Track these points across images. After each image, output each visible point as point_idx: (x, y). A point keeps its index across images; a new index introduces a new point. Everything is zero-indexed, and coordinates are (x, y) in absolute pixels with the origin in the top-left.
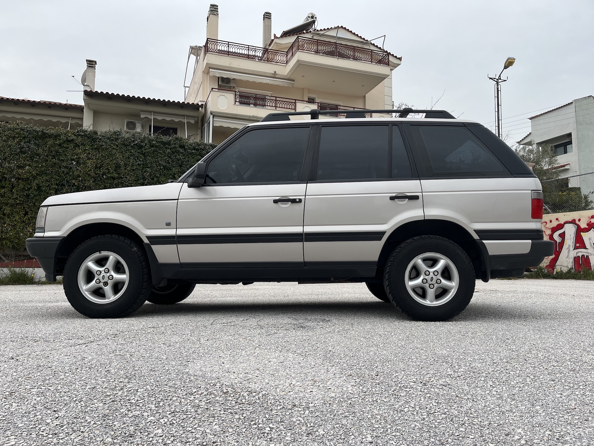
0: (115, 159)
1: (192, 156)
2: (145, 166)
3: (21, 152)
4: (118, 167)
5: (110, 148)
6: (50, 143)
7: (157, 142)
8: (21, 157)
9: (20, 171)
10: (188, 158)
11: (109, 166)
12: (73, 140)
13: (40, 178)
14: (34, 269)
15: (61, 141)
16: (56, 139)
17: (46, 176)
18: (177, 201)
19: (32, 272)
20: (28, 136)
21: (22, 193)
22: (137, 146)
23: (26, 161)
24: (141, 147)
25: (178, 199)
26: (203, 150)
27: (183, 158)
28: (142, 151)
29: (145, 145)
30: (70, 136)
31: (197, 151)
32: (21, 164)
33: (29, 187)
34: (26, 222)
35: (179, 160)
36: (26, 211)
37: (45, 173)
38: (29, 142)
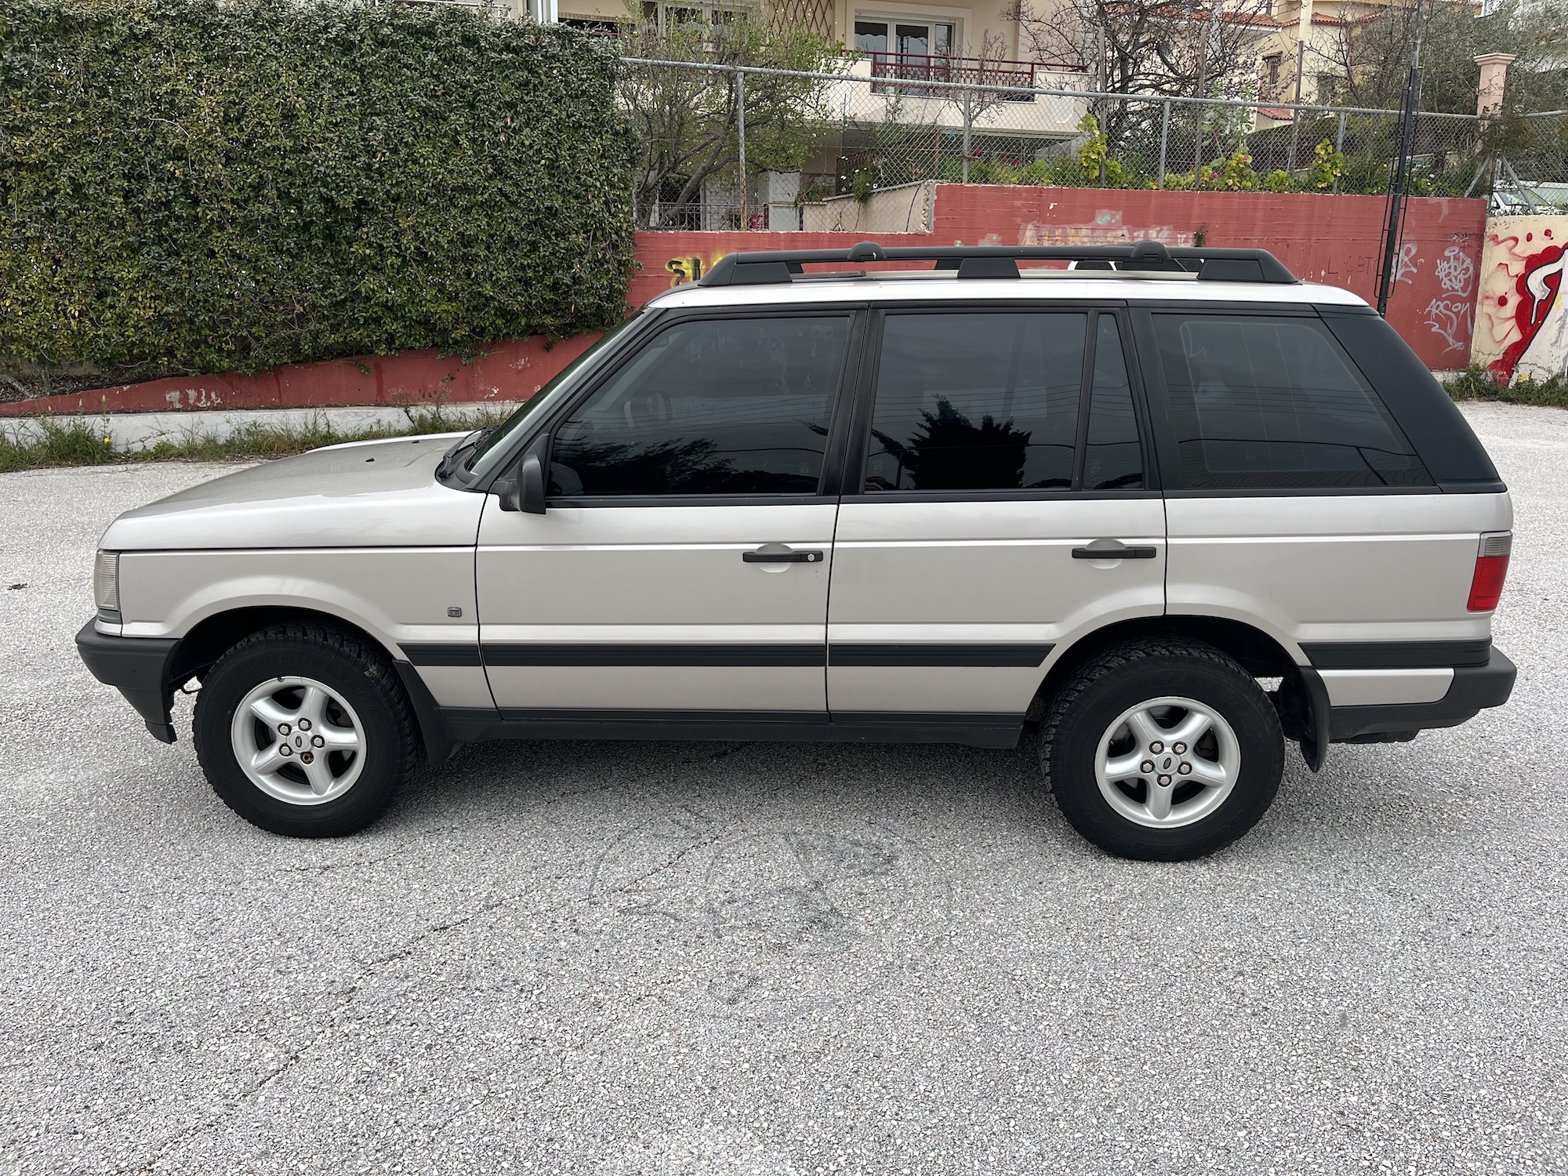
0: (278, 91)
1: (501, 73)
2: (369, 109)
3: (8, 81)
4: (289, 116)
5: (259, 54)
6: (84, 48)
7: (396, 28)
8: (11, 98)
9: (17, 141)
10: (492, 77)
11: (264, 115)
12: (149, 33)
13: (75, 160)
14: (108, 420)
15: (116, 39)
16: (101, 33)
17: (92, 152)
18: (472, 549)
19: (103, 428)
20: (18, 28)
21: (35, 208)
22: (338, 44)
23: (28, 109)
24: (348, 47)
25: (476, 545)
26: (534, 49)
27: (476, 82)
28: (354, 61)
29: (362, 41)
30: (139, 23)
31: (517, 54)
32: (14, 119)
33: (51, 188)
34: (60, 289)
35: (465, 88)
36: (54, 258)
37: (89, 144)
38: (26, 49)
